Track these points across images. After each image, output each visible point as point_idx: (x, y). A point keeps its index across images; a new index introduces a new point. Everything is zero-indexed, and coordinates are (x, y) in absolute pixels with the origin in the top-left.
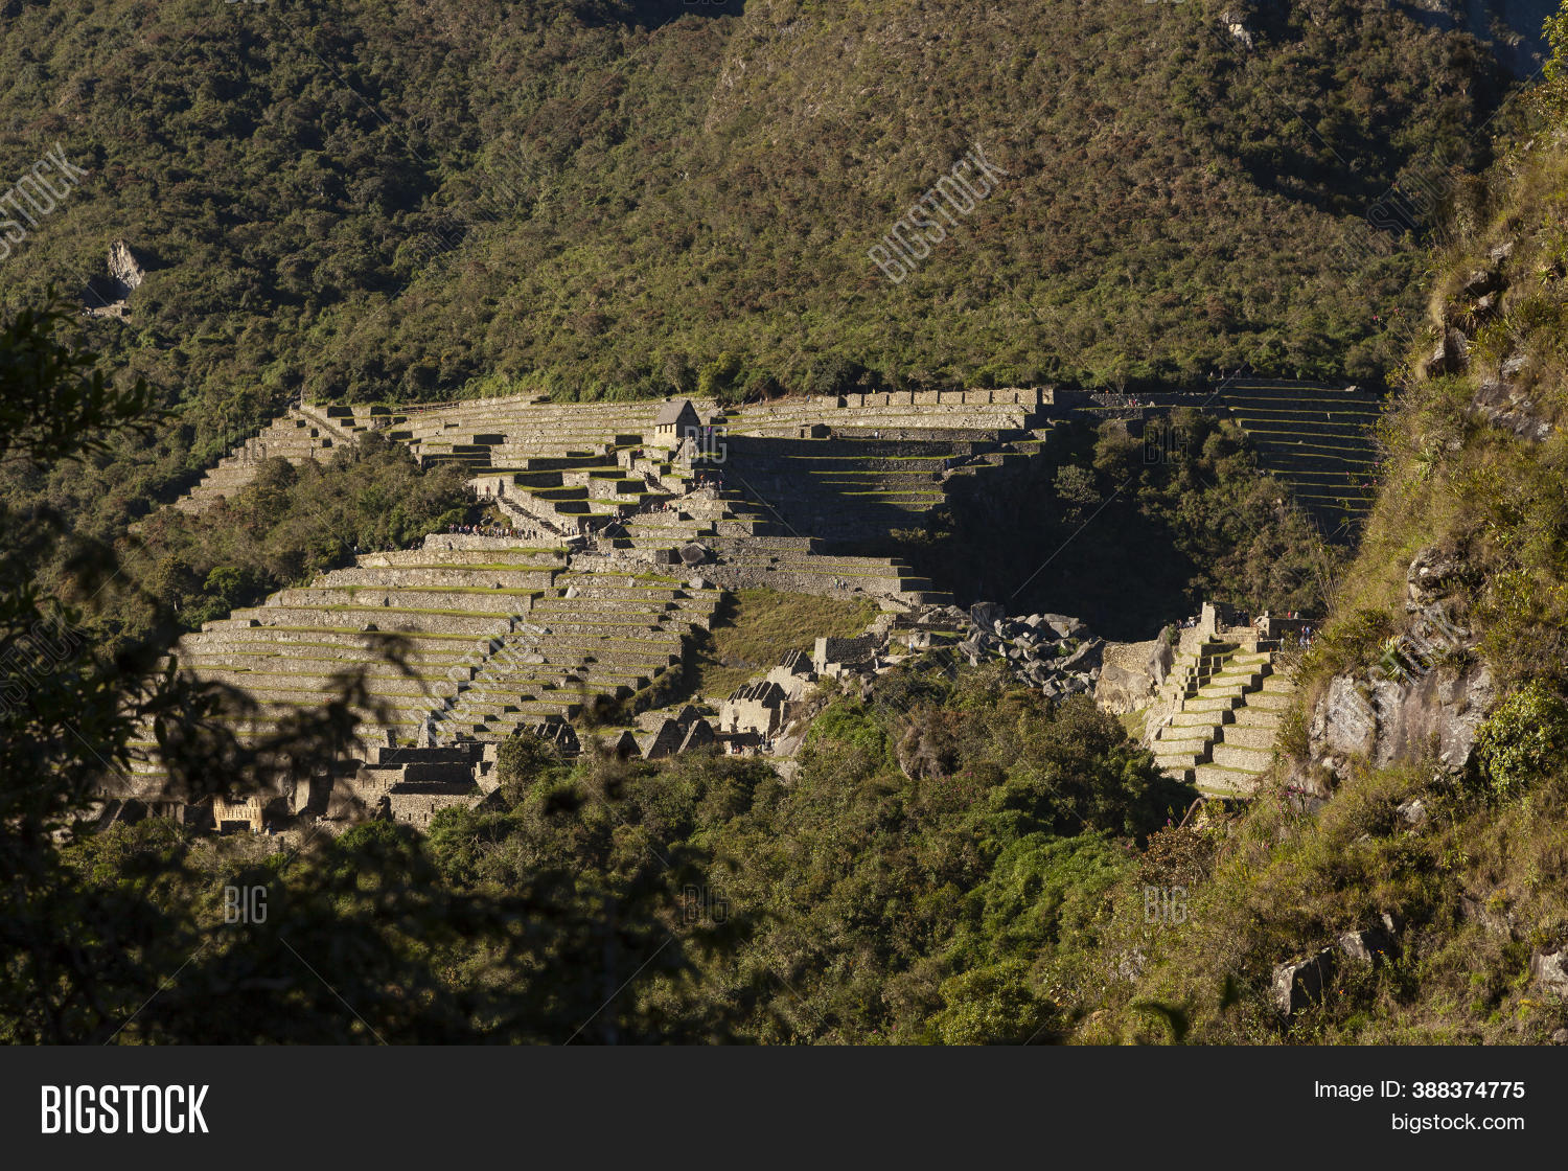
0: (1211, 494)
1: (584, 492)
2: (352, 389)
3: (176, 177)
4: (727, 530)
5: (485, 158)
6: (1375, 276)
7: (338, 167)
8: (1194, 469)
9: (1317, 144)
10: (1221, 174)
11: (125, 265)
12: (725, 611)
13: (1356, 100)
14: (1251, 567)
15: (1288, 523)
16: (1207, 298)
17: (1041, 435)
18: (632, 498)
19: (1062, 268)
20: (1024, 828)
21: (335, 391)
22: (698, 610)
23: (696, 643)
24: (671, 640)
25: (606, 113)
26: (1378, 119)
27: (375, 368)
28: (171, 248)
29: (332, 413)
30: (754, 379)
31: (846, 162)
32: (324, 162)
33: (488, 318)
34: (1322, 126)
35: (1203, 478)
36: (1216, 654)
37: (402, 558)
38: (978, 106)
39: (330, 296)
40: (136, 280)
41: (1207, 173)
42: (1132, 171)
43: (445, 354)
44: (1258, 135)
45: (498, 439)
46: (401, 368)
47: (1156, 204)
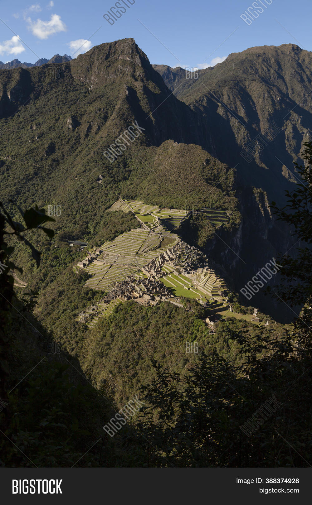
0: (203, 221)
1: (150, 225)
2: (125, 198)
3: (104, 164)
4: (163, 231)
5: (133, 160)
6: (217, 195)
7: (119, 162)
8: (201, 219)
9: (212, 177)
10: (204, 182)
11: (101, 177)
12: (163, 240)
13: (215, 171)
14: (207, 229)
15: (210, 225)
16: (202, 197)
17: (189, 216)
18: (154, 226)
19: (189, 193)
20: (196, 319)
21: (123, 198)
22: (161, 239)
23: (161, 242)
24: (159, 243)
25: (144, 158)
26: (218, 174)
27: (127, 196)
28: (105, 175)
29: (123, 201)
30: (163, 206)
31: (169, 175)
32: (118, 162)
33: (137, 190)
34: (212, 175)
35: (202, 220)
36: (206, 273)
37: (135, 230)
38: (181, 170)
39: (120, 181)
40: (102, 178)
41: (202, 182)
42: (196, 180)
43: (133, 195)
44: (207, 176)
45: (140, 210)
46: (129, 196)
47: (198, 185)
